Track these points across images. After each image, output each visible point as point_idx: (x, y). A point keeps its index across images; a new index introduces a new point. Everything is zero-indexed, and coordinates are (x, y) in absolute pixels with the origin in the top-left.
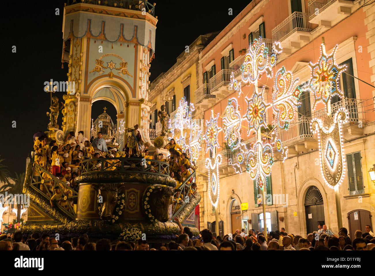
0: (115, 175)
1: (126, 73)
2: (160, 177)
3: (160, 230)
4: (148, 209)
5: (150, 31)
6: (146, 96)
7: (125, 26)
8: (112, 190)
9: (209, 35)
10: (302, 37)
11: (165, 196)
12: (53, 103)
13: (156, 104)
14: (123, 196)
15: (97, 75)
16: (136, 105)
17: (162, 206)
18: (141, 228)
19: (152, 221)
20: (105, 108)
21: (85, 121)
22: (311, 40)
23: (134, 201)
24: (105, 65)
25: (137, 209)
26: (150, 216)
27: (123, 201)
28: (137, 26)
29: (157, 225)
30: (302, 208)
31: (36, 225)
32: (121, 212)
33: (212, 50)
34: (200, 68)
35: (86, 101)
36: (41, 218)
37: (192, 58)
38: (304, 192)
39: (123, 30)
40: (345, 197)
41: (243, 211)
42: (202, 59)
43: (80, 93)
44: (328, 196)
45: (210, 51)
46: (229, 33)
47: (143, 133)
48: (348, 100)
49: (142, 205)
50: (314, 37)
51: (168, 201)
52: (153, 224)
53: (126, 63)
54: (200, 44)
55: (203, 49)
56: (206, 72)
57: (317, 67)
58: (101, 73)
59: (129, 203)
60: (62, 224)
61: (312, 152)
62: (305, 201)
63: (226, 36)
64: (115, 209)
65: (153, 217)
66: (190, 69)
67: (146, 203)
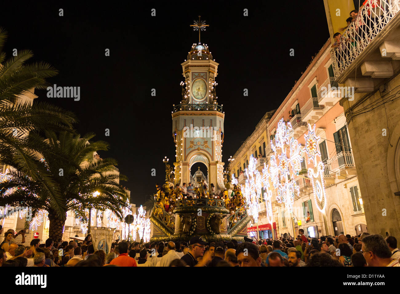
0: (191, 209)
1: (207, 147)
2: (216, 209)
3: (217, 239)
4: (209, 227)
5: (220, 121)
6: (220, 159)
7: (205, 121)
8: (188, 217)
9: (272, 112)
10: (317, 113)
11: (217, 220)
12: (167, 168)
13: (247, 157)
14: (195, 220)
15: (191, 150)
16: (214, 165)
17: (216, 225)
18: (205, 238)
19: (212, 234)
20: (199, 167)
21: (186, 177)
22: (324, 114)
23: (202, 223)
24: (195, 144)
25: (203, 227)
26: (211, 231)
27: (195, 223)
28: (212, 120)
29: (215, 236)
30: (330, 223)
31: (157, 237)
32: (195, 229)
33: (273, 121)
34: (268, 133)
35: (186, 165)
36: (159, 234)
37: (263, 127)
38: (330, 213)
39: (204, 123)
40: (352, 216)
41: (299, 226)
42: (269, 127)
43: (182, 161)
44: (343, 215)
45: (273, 122)
46: (281, 111)
47: (219, 181)
48: (343, 153)
49: (206, 225)
50: (325, 112)
51: (219, 222)
52: (213, 235)
53: (207, 141)
54: (267, 118)
55: (269, 121)
56: (272, 135)
57: (308, 137)
58: (193, 148)
59: (199, 224)
60: (168, 236)
61: (332, 186)
62: (332, 219)
63: (280, 113)
64: (191, 227)
65: (212, 231)
66: (263, 134)
67: (208, 224)
